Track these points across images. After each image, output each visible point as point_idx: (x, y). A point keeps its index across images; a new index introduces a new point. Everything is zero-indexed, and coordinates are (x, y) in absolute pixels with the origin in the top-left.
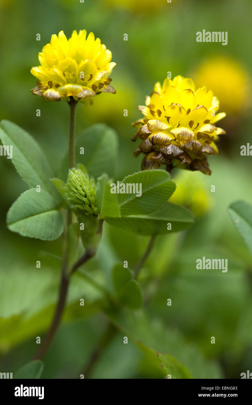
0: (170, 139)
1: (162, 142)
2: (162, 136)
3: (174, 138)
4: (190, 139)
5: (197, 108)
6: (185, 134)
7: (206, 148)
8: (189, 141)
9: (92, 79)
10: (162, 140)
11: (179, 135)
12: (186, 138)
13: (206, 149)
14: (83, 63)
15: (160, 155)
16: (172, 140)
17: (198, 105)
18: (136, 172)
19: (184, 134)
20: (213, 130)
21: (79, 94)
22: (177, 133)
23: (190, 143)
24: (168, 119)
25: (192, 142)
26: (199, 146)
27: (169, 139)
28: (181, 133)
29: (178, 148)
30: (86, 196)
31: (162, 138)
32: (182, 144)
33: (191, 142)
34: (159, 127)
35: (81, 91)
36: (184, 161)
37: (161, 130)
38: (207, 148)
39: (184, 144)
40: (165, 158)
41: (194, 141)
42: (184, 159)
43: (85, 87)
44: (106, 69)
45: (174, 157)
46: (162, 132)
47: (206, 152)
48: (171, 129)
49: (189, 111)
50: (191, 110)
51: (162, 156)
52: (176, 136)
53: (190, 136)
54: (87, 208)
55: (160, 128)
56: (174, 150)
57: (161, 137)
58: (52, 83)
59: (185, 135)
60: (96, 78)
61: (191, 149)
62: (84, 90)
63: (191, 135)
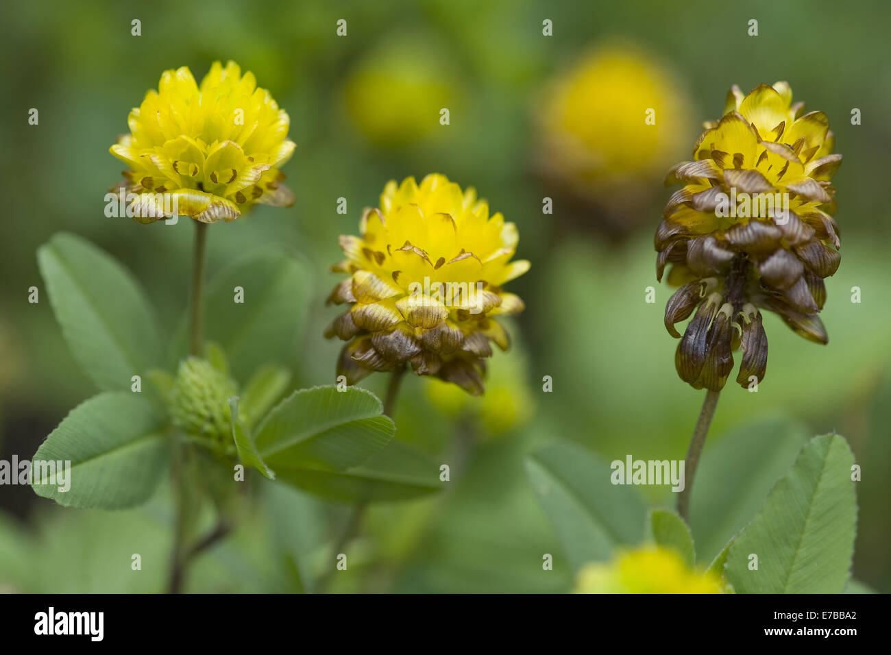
0: (394, 321)
1: (376, 326)
2: (378, 311)
3: (402, 319)
4: (437, 325)
5: (458, 259)
6: (426, 313)
7: (473, 341)
8: (433, 328)
9: (235, 182)
10: (375, 321)
11: (412, 314)
12: (428, 322)
13: (472, 344)
14: (218, 147)
15: (371, 352)
16: (397, 324)
17: (463, 252)
18: (318, 385)
19: (423, 313)
20: (490, 307)
21: (202, 214)
22: (410, 310)
23: (435, 332)
24: (395, 275)
25: (441, 330)
26: (456, 339)
27: (391, 321)
28: (417, 312)
29: (409, 342)
30: (212, 420)
31: (377, 318)
32: (418, 333)
33: (439, 330)
34: (373, 292)
35: (207, 209)
36: (420, 368)
37: (377, 299)
38: (477, 342)
39: (422, 334)
40: (381, 360)
41: (445, 329)
42: (420, 365)
43: (217, 199)
44: (269, 158)
45: (398, 360)
46: (380, 304)
47: (471, 352)
48: (398, 297)
49: (441, 262)
50: (447, 262)
51: (374, 355)
52: (406, 316)
53: (436, 319)
54: (213, 443)
55: (376, 294)
56: (399, 346)
57: (376, 314)
58: (152, 180)
59: (425, 316)
60: (243, 180)
61: (438, 345)
62: (215, 205)
63: (439, 317)
